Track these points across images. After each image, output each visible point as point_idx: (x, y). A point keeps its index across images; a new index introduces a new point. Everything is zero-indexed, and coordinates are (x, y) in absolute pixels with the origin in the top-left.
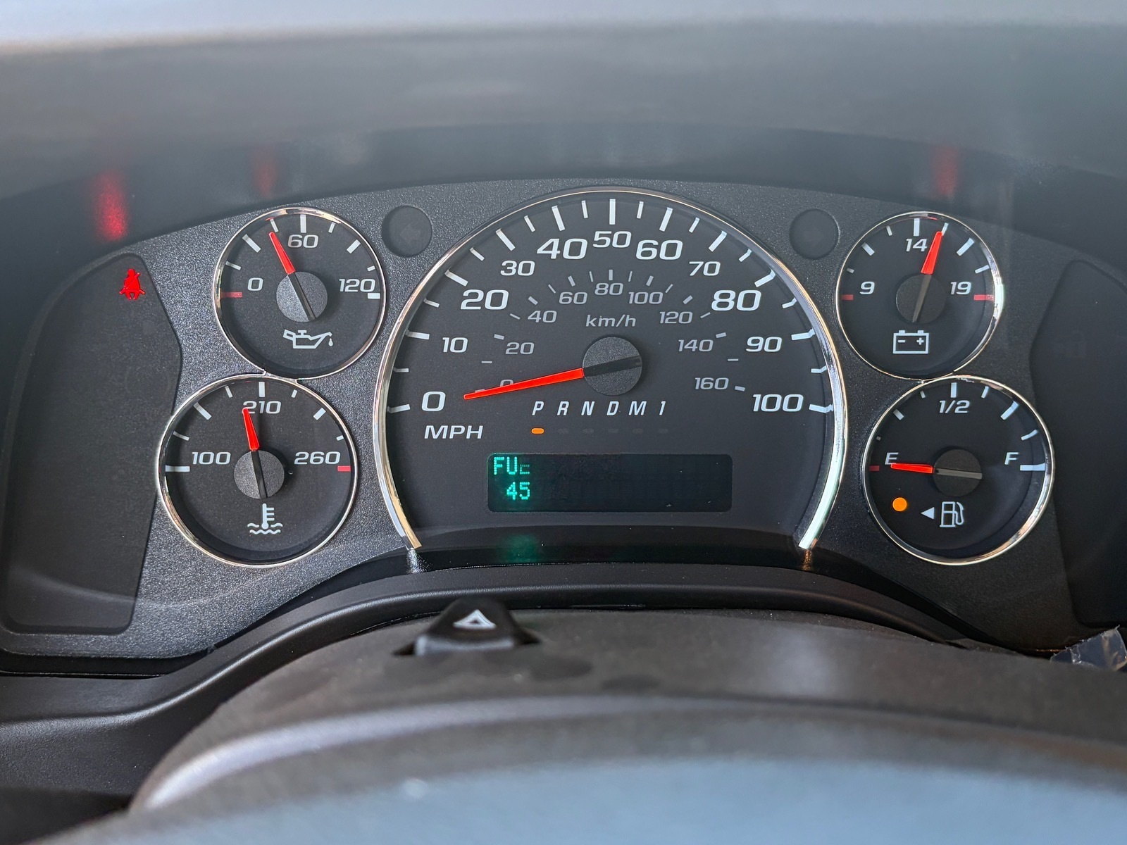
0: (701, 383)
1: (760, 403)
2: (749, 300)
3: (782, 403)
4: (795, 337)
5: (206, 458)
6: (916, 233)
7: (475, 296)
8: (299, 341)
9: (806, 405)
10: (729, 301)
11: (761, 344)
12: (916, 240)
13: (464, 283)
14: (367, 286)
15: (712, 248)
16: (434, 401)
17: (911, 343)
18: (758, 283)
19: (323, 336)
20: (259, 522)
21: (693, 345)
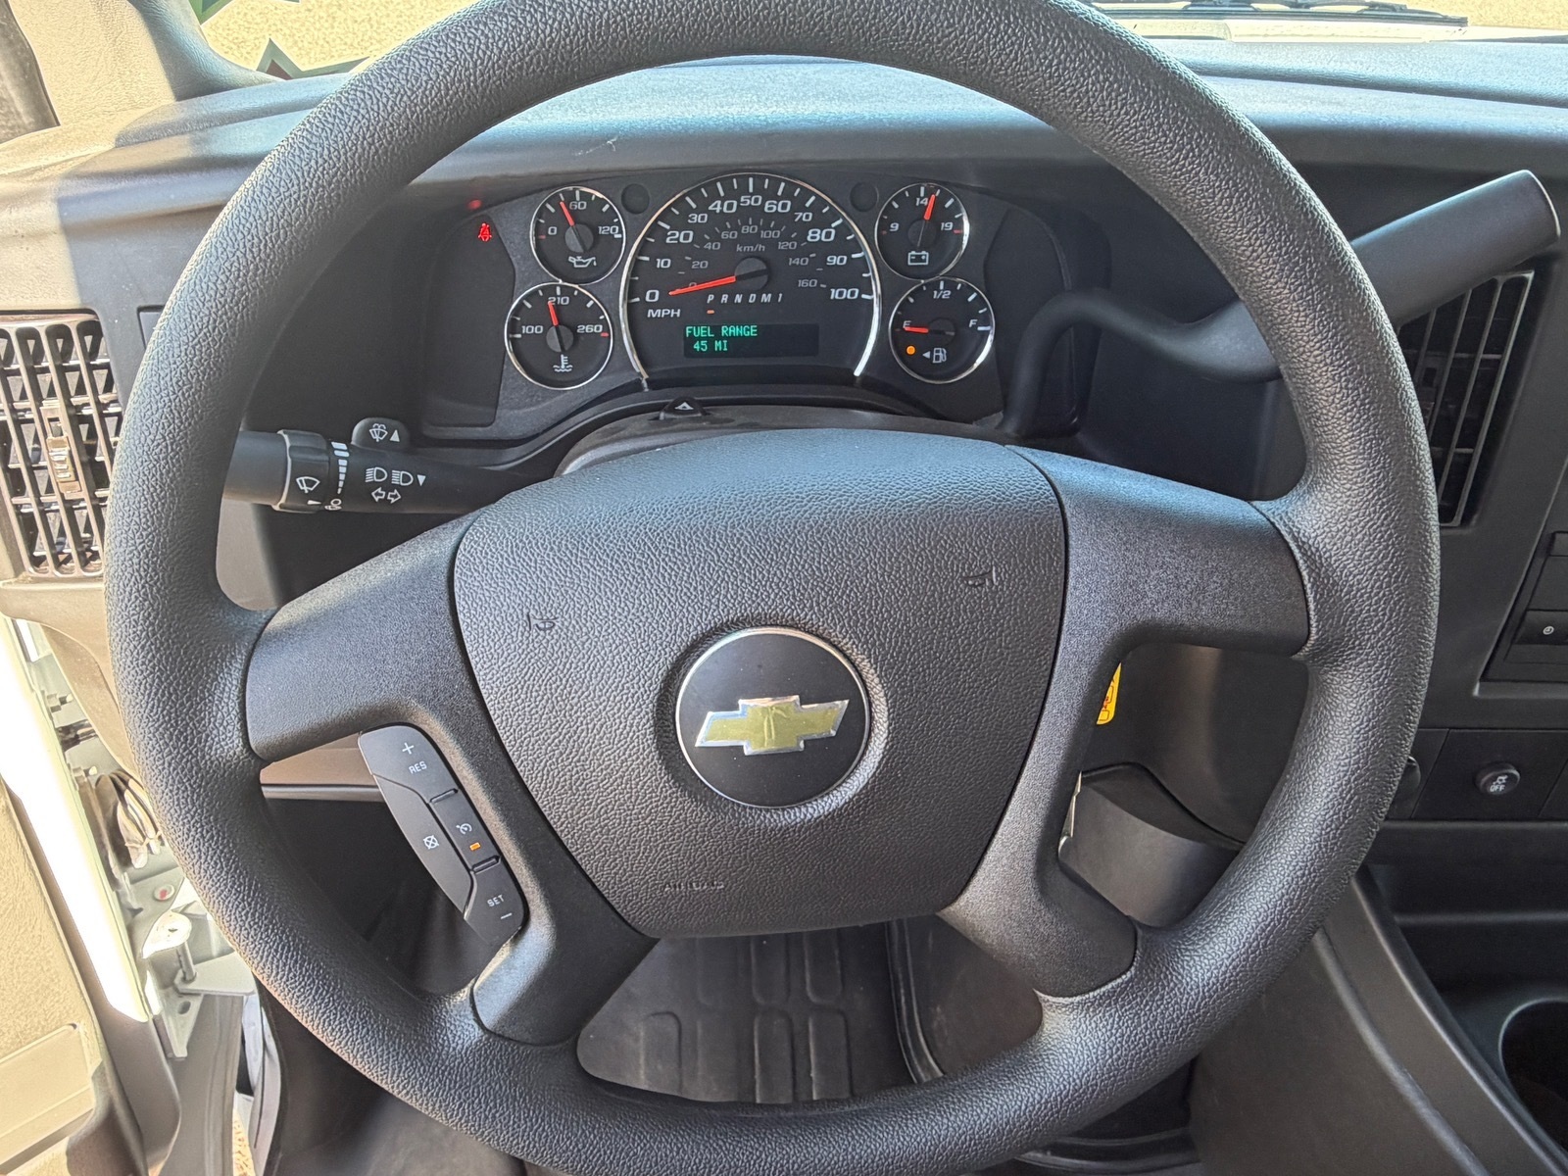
0: (802, 283)
1: (834, 294)
2: (828, 235)
3: (847, 294)
4: (854, 256)
5: (530, 330)
6: (922, 194)
7: (674, 235)
8: (578, 263)
9: (860, 295)
10: (816, 235)
11: (834, 260)
12: (921, 199)
13: (668, 227)
14: (614, 230)
15: (808, 205)
16: (652, 296)
17: (918, 258)
18: (833, 225)
19: (590, 260)
20: (560, 365)
21: (797, 261)
